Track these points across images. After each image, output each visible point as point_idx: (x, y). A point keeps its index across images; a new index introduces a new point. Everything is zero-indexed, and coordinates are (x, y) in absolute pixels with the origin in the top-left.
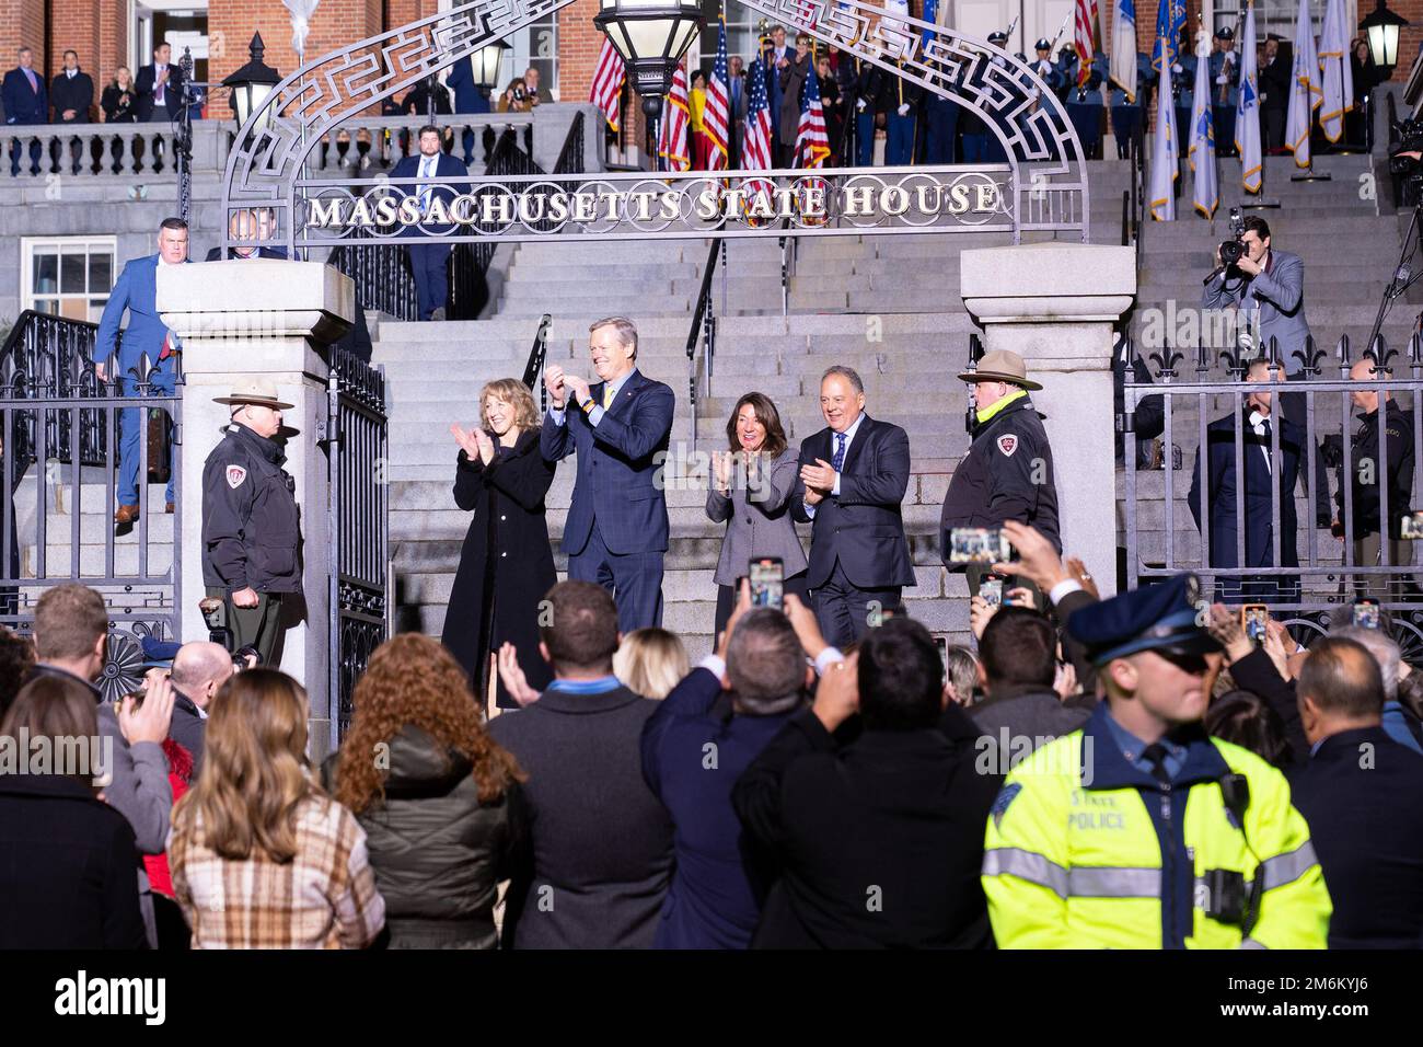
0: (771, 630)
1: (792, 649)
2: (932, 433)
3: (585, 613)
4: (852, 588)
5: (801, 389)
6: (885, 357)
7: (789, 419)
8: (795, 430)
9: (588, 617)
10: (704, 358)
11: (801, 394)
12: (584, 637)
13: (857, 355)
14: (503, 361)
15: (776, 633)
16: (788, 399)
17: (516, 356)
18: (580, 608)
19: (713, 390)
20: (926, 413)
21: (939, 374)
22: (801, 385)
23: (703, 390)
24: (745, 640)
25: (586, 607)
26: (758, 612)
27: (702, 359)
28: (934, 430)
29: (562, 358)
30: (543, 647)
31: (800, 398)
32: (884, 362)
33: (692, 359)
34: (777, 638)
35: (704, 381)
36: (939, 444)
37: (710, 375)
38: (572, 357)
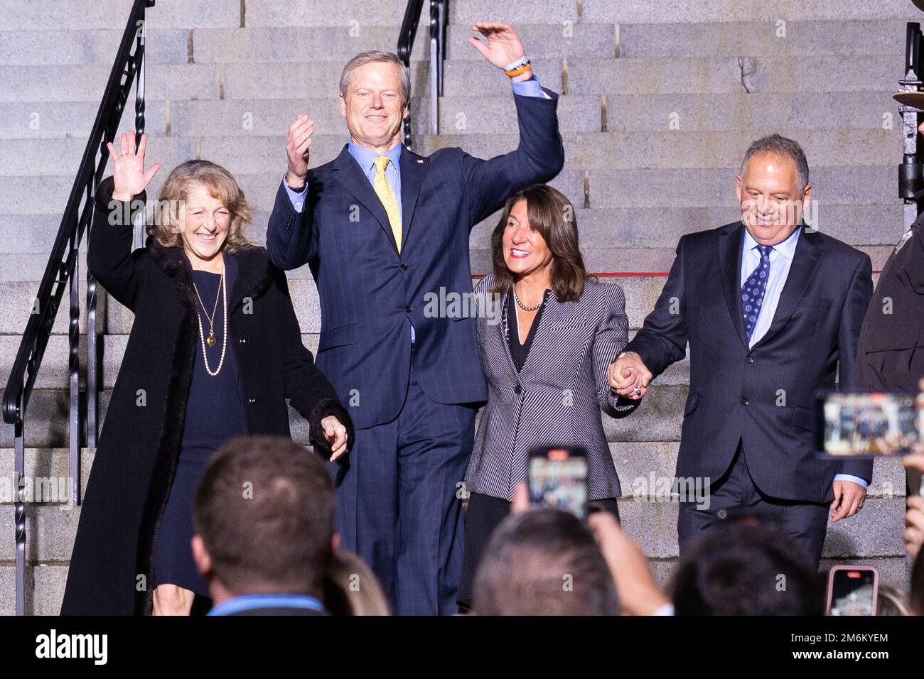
0: (557, 543)
1: (593, 577)
2: (839, 201)
3: (281, 484)
4: (758, 497)
5: (604, 119)
6: (755, 64)
7: (582, 173)
8: (592, 193)
9: (285, 492)
10: (429, 62)
11: (604, 129)
12: (275, 525)
13: (705, 60)
14: (67, 67)
15: (563, 549)
16: (579, 138)
17: (90, 58)
18: (272, 476)
19: (446, 120)
20: (828, 164)
21: (852, 94)
22: (604, 111)
23: (427, 122)
24: (508, 561)
25: (285, 474)
26: (537, 513)
27: (424, 66)
28: (841, 195)
29: (174, 62)
30: (198, 545)
31: (601, 135)
32: (754, 72)
33: (407, 64)
34: (567, 557)
35: (428, 103)
36: (851, 220)
37: (440, 94)
38: (191, 60)
